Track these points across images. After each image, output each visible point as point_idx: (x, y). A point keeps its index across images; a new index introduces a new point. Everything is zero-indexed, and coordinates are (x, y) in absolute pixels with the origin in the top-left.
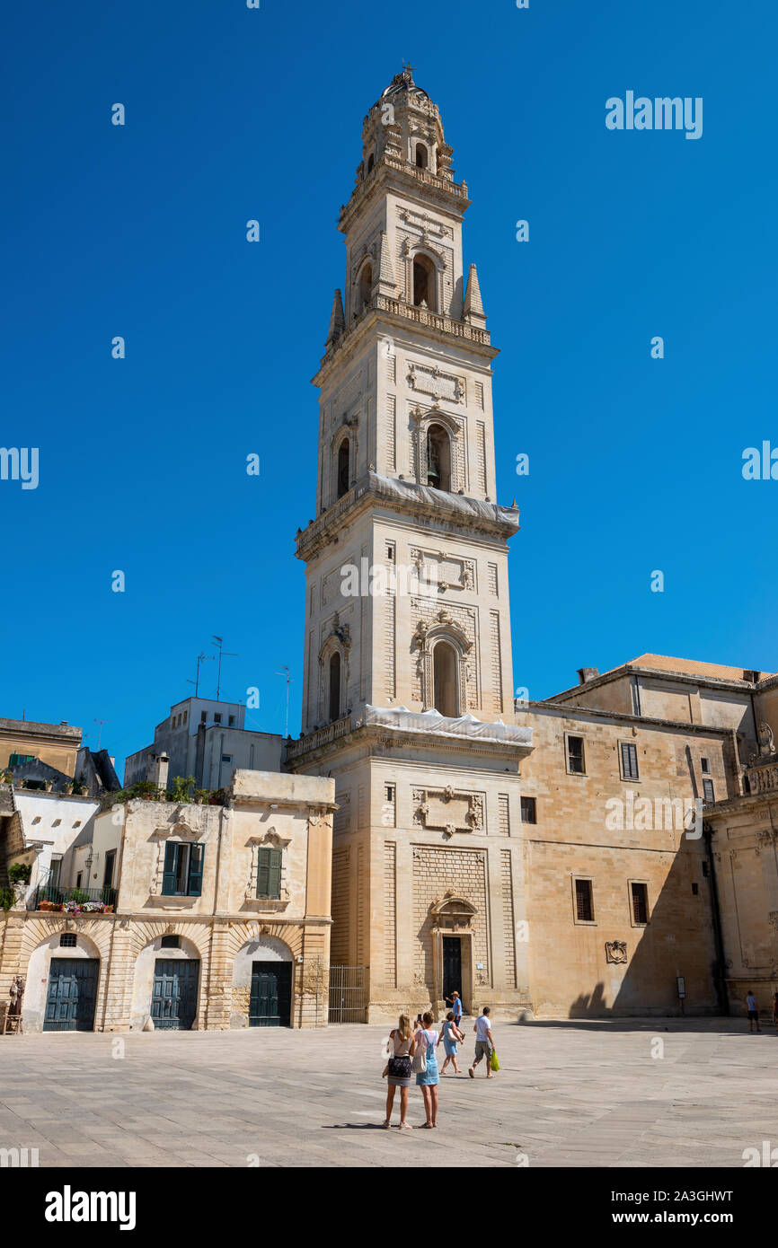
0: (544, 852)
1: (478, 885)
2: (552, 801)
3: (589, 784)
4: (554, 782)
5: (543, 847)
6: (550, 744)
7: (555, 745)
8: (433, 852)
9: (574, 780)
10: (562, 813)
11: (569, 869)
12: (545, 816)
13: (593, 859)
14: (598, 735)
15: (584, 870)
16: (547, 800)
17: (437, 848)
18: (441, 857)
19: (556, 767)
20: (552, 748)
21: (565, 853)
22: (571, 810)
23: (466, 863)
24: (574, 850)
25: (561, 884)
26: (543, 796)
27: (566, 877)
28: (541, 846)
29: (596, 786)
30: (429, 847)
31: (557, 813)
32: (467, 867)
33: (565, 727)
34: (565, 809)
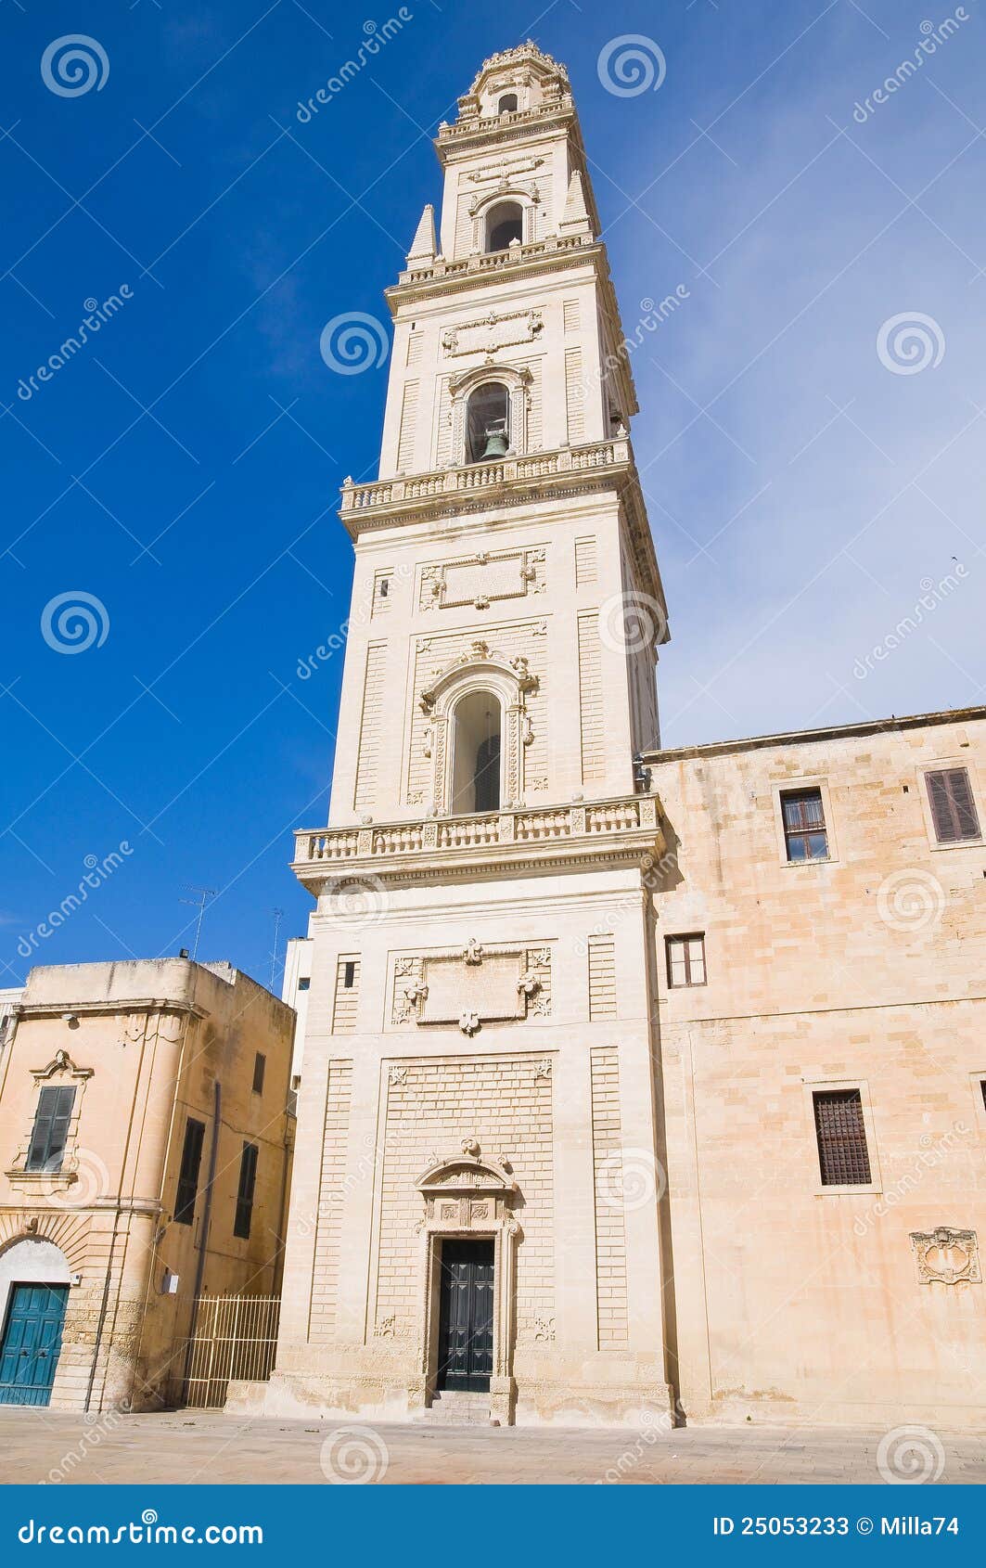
0: (727, 1041)
1: (535, 1129)
2: (742, 930)
3: (842, 879)
4: (750, 891)
5: (724, 1032)
6: (735, 818)
7: (749, 816)
8: (433, 1070)
9: (801, 877)
10: (770, 952)
11: (792, 1070)
12: (727, 965)
13: (865, 1039)
14: (859, 772)
15: (839, 1067)
16: (730, 931)
17: (441, 1061)
18: (451, 1078)
19: (754, 859)
20: (741, 825)
21: (784, 1036)
22: (792, 942)
23: (508, 1084)
24: (809, 1026)
25: (773, 1107)
26: (725, 924)
27: (785, 1090)
28: (717, 1031)
29: (861, 878)
30: (423, 1062)
31: (758, 953)
32: (511, 1093)
33: (772, 776)
34: (782, 943)
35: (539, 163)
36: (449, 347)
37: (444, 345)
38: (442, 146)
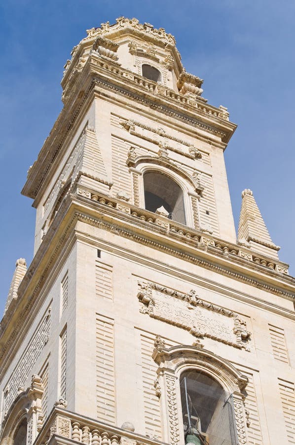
35: (198, 156)
36: (147, 303)
37: (141, 298)
38: (95, 74)
